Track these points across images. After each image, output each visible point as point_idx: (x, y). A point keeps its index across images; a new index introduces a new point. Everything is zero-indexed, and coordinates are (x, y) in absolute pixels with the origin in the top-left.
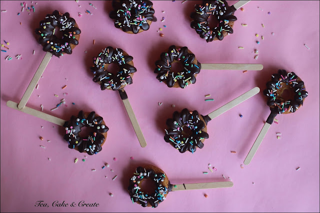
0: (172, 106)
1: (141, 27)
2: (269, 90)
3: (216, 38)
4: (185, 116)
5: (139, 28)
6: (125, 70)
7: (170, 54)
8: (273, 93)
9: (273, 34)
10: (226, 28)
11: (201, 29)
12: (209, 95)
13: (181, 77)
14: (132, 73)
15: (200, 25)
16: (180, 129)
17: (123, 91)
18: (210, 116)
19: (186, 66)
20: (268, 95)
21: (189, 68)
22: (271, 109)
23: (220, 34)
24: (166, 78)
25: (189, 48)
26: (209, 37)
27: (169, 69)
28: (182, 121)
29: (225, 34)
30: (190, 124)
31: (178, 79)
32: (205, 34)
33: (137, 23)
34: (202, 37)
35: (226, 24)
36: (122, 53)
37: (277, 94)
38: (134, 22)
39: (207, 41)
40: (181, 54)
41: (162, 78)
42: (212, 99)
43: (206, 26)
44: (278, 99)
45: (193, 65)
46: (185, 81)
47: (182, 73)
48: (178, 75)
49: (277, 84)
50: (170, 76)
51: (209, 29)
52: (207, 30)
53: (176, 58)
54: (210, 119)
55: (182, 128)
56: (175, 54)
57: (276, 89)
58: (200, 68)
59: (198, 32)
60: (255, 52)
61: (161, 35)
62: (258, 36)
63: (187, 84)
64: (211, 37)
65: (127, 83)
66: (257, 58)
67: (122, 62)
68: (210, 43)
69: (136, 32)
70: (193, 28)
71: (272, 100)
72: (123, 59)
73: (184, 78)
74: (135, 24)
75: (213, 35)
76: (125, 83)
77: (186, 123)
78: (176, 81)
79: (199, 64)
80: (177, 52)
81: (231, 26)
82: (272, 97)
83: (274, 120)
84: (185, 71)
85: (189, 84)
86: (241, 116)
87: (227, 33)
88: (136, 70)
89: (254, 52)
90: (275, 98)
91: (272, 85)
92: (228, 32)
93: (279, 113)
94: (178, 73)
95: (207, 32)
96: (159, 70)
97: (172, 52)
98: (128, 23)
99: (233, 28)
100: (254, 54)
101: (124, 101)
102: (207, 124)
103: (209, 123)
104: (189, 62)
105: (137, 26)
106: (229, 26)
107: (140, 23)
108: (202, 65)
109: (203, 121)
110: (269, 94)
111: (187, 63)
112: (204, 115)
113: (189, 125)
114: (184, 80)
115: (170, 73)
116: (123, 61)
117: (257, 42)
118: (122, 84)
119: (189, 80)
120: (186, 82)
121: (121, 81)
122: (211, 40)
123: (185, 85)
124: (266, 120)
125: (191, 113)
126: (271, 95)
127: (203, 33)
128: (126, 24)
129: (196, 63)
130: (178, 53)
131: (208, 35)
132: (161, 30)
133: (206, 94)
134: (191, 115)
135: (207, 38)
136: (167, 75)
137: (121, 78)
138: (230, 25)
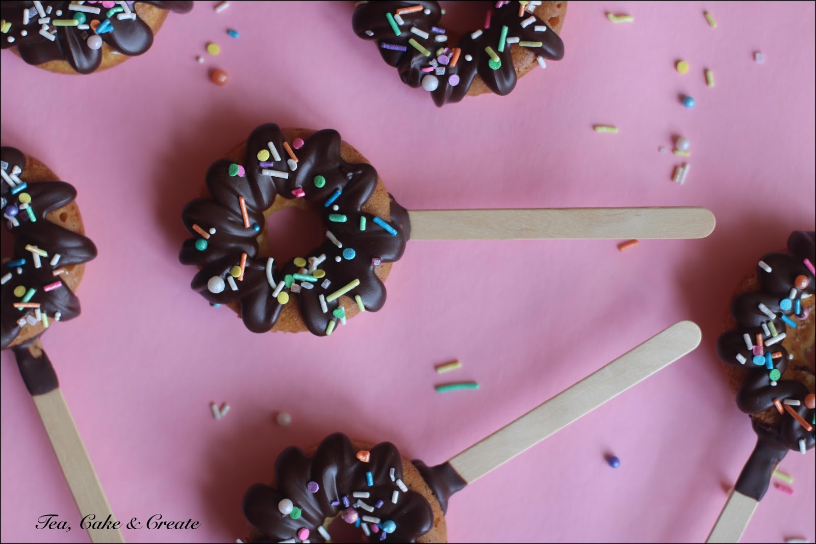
0: (274, 418)
1: (108, 39)
2: (748, 338)
3: (480, 84)
4: (332, 472)
5: (96, 43)
6: (38, 254)
7: (253, 168)
8: (767, 351)
9: (761, 59)
10: (528, 35)
11: (404, 42)
12: (454, 362)
13: (308, 279)
14: (70, 266)
15: (396, 21)
16: (314, 534)
17: (36, 354)
18: (458, 466)
19: (337, 228)
20: (742, 359)
21: (348, 234)
22: (758, 426)
23: (495, 63)
24: (235, 288)
25: (343, 138)
26: (443, 80)
27: (252, 241)
28: (320, 497)
29: (523, 63)
30: (362, 512)
31: (296, 289)
32: (426, 63)
33: (89, 17)
34: (412, 79)
35: (527, 15)
36: (17, 170)
37: (785, 354)
38: (71, 15)
39: (439, 96)
40: (307, 168)
41: (217, 286)
42: (471, 383)
43: (427, 23)
44: (790, 376)
45: (370, 218)
46: (332, 298)
47: (317, 261)
48: (298, 270)
49: (786, 305)
50: (254, 278)
51: (441, 39)
52: (434, 47)
53: (284, 188)
54: (460, 482)
55: (322, 531)
56: (277, 167)
57: (781, 326)
58: (404, 234)
59: (388, 56)
60: (674, 149)
61: (213, 74)
62: (684, 68)
63: (340, 313)
64: (454, 80)
65: (51, 315)
66: (684, 176)
67: (22, 215)
68: (449, 107)
69: (86, 64)
70: (363, 35)
71: (763, 382)
72: (26, 198)
73: (326, 284)
74: (79, 23)
75: (464, 70)
76: (42, 317)
77: (342, 507)
78: (284, 299)
79: (399, 213)
80: (286, 156)
81: (554, 21)
82: (764, 370)
83: (776, 475)
84: (332, 251)
85: (349, 316)
86: (611, 459)
87: (531, 56)
88: (90, 249)
89: (667, 150)
90: (775, 375)
91: (763, 307)
92: (538, 52)
93: (798, 448)
94: (299, 262)
95: (434, 56)
96: (203, 246)
97: (263, 156)
98: (44, 21)
99: (563, 32)
100: (668, 158)
101: (42, 401)
102: (444, 508)
103: (456, 499)
104: (349, 203)
105: (90, 33)
106: (539, 22)
107: (102, 18)
108: (415, 217)
109: (426, 493)
110: (750, 355)
111: (340, 212)
112: (432, 461)
113: (354, 517)
114: (328, 293)
115: (258, 260)
116: (26, 206)
117: (683, 99)
118: (22, 322)
119: (352, 295)
120: (333, 307)
121: (20, 307)
122: (458, 94)
123: (329, 317)
124: (734, 475)
125: (365, 458)
126: (759, 361)
127: (416, 62)
128: (35, 26)
129: (382, 206)
130: (294, 163)
131: (441, 71)
132: (215, 50)
133: (441, 358)
134: (364, 467)
135: (432, 84)
136: (240, 273)
137: (19, 291)
138: (546, 19)
